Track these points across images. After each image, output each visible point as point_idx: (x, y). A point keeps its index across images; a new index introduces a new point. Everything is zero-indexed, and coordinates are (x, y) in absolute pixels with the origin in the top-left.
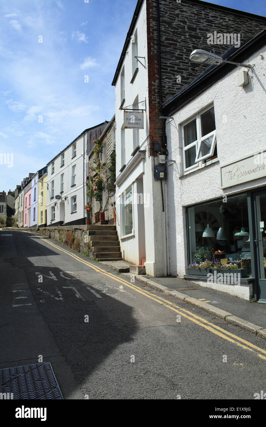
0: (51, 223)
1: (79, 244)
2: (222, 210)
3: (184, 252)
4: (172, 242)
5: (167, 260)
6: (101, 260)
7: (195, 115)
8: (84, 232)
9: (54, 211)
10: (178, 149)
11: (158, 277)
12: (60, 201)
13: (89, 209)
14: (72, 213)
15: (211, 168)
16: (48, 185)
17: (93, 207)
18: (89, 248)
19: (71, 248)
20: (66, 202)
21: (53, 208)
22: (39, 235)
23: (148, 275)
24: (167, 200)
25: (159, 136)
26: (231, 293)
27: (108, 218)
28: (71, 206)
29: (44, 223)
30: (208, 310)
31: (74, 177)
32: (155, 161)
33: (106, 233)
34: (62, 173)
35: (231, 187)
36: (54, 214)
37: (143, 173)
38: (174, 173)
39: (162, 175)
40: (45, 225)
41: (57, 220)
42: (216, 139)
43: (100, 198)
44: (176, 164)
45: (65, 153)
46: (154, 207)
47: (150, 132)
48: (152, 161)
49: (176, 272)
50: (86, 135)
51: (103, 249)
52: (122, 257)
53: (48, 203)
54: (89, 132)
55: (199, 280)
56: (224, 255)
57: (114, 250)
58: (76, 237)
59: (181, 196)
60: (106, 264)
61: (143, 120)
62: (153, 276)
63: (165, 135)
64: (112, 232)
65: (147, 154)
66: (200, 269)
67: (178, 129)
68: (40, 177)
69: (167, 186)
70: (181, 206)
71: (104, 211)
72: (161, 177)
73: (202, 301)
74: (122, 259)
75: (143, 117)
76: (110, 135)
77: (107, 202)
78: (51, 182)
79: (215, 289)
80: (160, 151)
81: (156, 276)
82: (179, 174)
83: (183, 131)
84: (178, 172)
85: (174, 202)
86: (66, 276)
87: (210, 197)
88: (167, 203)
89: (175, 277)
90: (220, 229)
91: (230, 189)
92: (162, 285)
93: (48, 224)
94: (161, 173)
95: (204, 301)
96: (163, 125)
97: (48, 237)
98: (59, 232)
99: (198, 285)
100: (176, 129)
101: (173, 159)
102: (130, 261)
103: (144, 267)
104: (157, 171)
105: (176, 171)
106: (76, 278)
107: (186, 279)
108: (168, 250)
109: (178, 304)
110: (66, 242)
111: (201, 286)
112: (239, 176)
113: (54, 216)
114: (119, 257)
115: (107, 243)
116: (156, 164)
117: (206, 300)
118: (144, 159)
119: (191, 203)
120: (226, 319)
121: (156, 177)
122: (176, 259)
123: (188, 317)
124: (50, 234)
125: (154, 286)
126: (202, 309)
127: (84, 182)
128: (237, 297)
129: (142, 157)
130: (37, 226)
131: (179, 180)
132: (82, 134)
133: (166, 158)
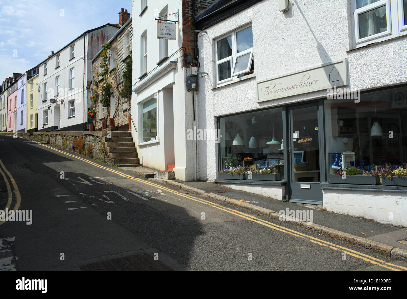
0: (43, 127)
1: (91, 150)
2: (254, 121)
3: (215, 159)
4: (202, 149)
5: (197, 166)
6: (121, 166)
7: (231, 32)
8: (98, 138)
9: (47, 115)
10: (212, 63)
11: (189, 182)
12: (55, 104)
13: (92, 115)
14: (69, 118)
15: (247, 83)
16: (39, 87)
17: (97, 113)
18: (106, 154)
19: (80, 153)
20: (62, 106)
21: (46, 112)
22: (34, 140)
23: (178, 180)
24: (198, 110)
25: (191, 48)
26: (264, 195)
27: (118, 124)
28: (68, 111)
29: (34, 127)
30: (252, 208)
31: (71, 80)
32: (188, 72)
33: (122, 140)
34: (57, 75)
35: (267, 101)
36: (47, 118)
37: (174, 83)
38: (206, 84)
39: (194, 86)
40: (36, 130)
41: (51, 124)
42: (253, 56)
43: (107, 104)
44: (208, 76)
45: (60, 54)
46: (186, 116)
47: (183, 44)
48: (185, 72)
49: (206, 177)
50: (87, 37)
51: (121, 155)
52: (139, 163)
53: (39, 107)
54: (91, 33)
55: (231, 184)
56: (253, 161)
57: (132, 156)
58: (87, 143)
59: (214, 106)
60: (129, 170)
61: (176, 31)
62: (184, 180)
63: (197, 47)
64: (127, 138)
65: (179, 65)
66: (232, 173)
67: (212, 43)
68: (29, 78)
69: (198, 96)
70: (213, 116)
71: (114, 117)
72: (193, 87)
73: (242, 201)
74: (140, 165)
75: (175, 28)
76: (121, 40)
77: (117, 109)
78: (43, 84)
79: (247, 191)
80: (192, 63)
81: (187, 180)
82: (212, 86)
83: (216, 45)
84: (210, 84)
85: (205, 112)
86: (98, 182)
87: (245, 109)
88: (198, 112)
89: (205, 181)
90: (252, 138)
91: (266, 103)
92: (197, 188)
93: (40, 128)
94: (193, 84)
95: (244, 201)
96: (195, 38)
97: (46, 142)
98: (62, 137)
99: (229, 188)
100: (210, 43)
101: (205, 71)
102: (152, 167)
103: (174, 172)
104: (189, 82)
105: (208, 83)
106: (109, 183)
107: (216, 183)
108: (198, 156)
109: (221, 204)
110: (74, 148)
111: (233, 189)
112: (276, 92)
113: (46, 120)
114: (137, 163)
115: (125, 149)
116: (189, 75)
117: (245, 201)
118: (175, 69)
119: (225, 114)
120: (271, 215)
121: (189, 87)
122: (206, 165)
123: (237, 215)
124: (48, 139)
125: (190, 189)
126: (246, 208)
127: (84, 86)
128: (269, 197)
129: (173, 67)
130: (26, 131)
131: (212, 92)
132: (82, 35)
133: (198, 70)
